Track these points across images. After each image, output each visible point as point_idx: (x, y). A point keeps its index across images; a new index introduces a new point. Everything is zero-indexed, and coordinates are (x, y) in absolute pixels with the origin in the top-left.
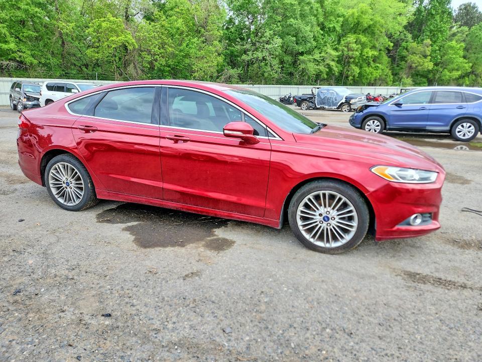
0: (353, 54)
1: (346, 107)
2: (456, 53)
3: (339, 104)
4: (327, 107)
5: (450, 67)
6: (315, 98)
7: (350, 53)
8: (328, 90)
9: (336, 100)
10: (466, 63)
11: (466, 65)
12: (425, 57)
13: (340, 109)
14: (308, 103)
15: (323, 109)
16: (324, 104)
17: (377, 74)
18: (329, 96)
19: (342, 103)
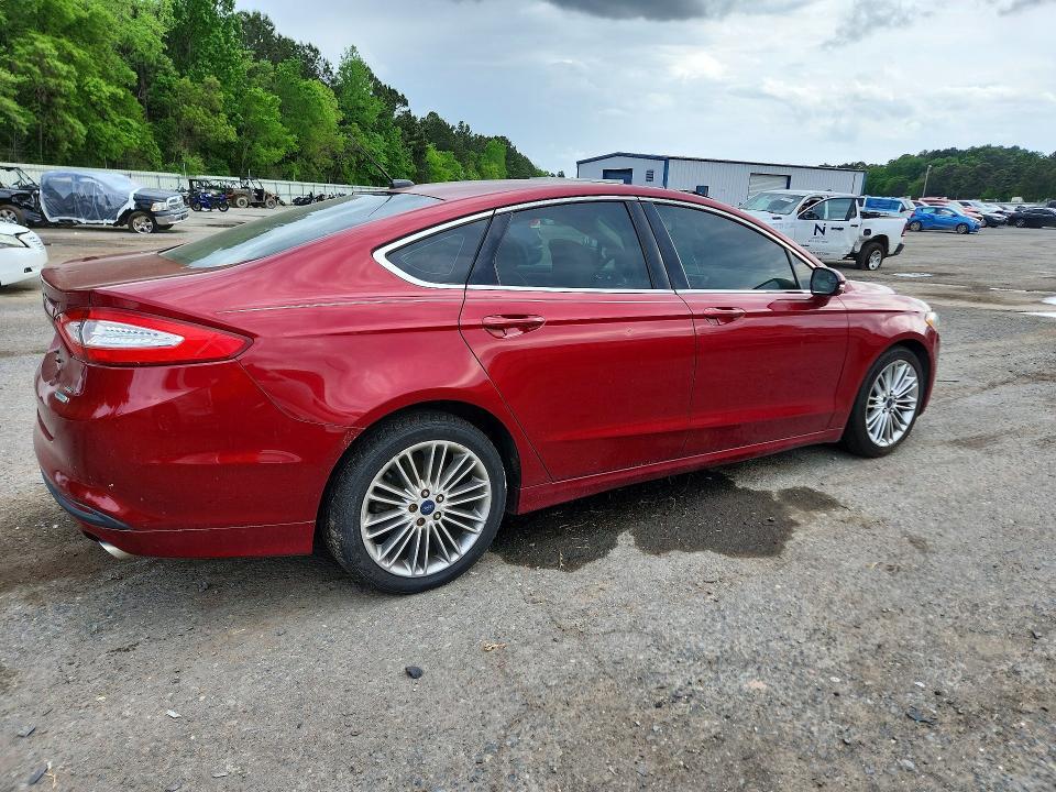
0: (59, 85)
1: (140, 222)
2: (268, 112)
3: (119, 214)
4: (83, 221)
5: (263, 137)
6: (37, 196)
7: (52, 82)
8: (77, 177)
9: (108, 203)
10: (288, 134)
11: (289, 138)
12: (215, 112)
13: (126, 226)
14: (15, 208)
15: (69, 225)
16: (72, 212)
17: (131, 140)
18: (82, 192)
19: (128, 212)
